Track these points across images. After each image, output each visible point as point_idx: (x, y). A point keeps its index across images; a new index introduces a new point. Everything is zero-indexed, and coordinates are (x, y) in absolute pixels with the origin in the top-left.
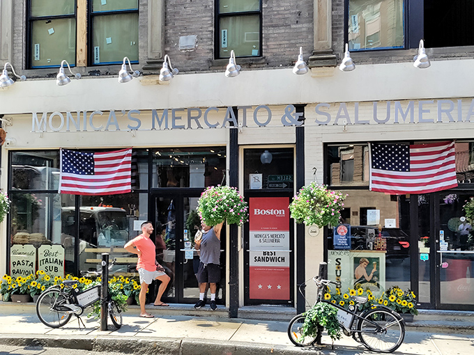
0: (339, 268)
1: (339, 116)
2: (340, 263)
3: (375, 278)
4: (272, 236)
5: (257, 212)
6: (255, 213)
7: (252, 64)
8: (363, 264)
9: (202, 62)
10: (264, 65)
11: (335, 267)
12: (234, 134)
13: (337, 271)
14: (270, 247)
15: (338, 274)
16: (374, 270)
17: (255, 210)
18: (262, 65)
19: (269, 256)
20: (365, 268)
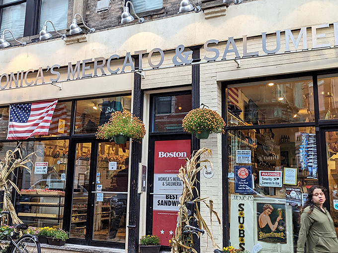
0: (241, 214)
1: (227, 51)
2: (243, 209)
3: (281, 228)
4: (174, 179)
5: (162, 155)
6: (160, 156)
7: (154, 15)
8: (267, 211)
9: (113, 19)
10: (164, 15)
11: (238, 214)
12: (138, 79)
13: (239, 218)
14: (172, 191)
15: (241, 222)
16: (279, 218)
17: (160, 153)
18: (162, 15)
19: (171, 200)
20: (269, 215)
